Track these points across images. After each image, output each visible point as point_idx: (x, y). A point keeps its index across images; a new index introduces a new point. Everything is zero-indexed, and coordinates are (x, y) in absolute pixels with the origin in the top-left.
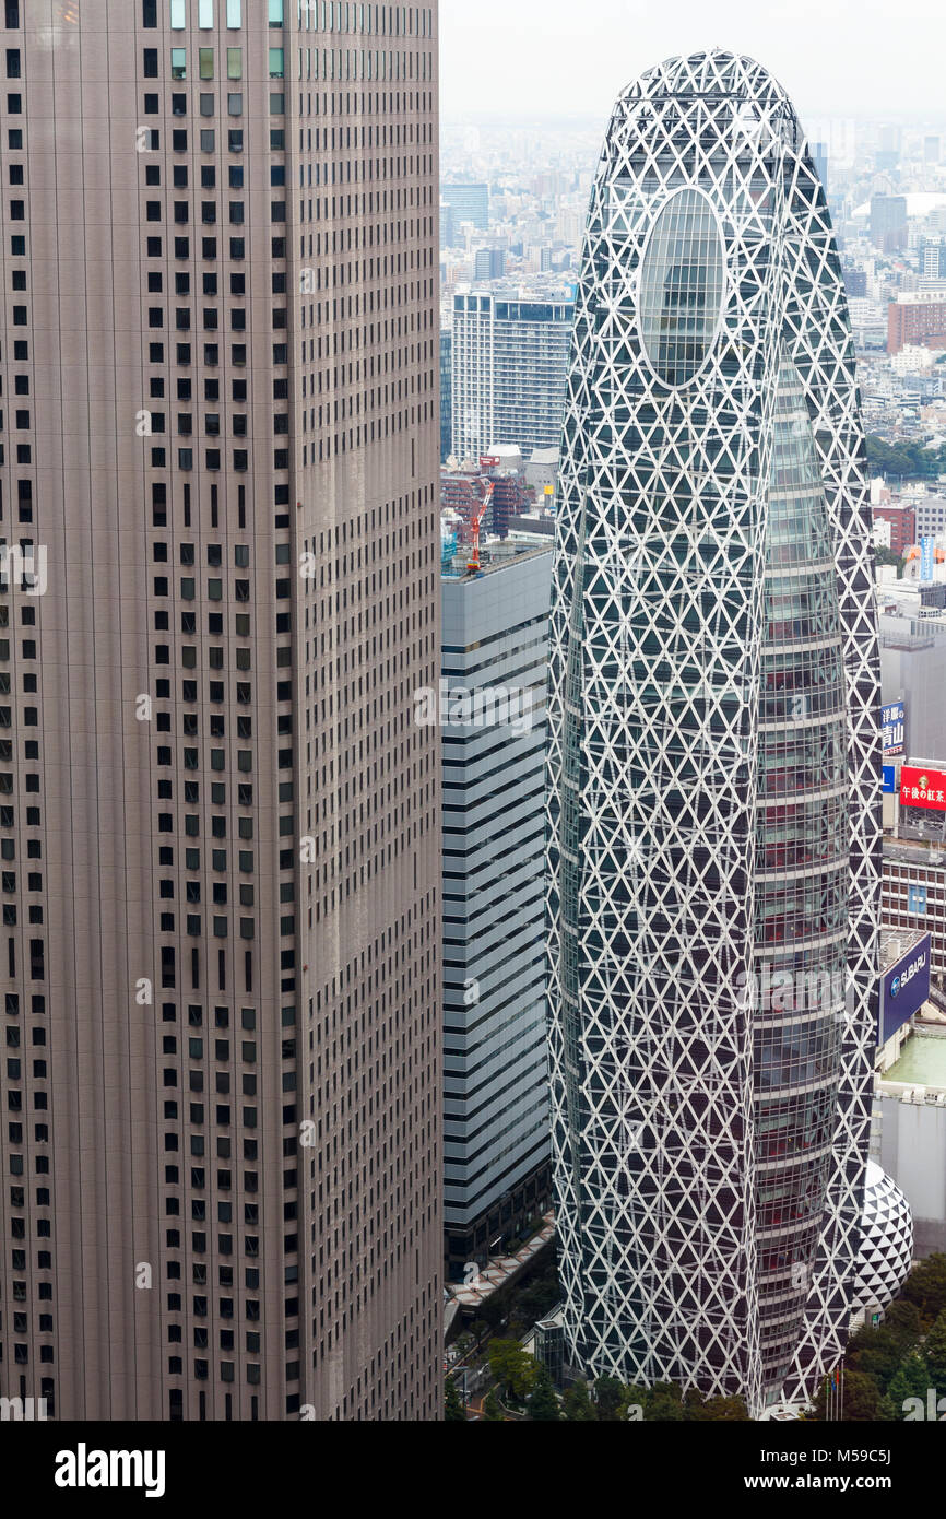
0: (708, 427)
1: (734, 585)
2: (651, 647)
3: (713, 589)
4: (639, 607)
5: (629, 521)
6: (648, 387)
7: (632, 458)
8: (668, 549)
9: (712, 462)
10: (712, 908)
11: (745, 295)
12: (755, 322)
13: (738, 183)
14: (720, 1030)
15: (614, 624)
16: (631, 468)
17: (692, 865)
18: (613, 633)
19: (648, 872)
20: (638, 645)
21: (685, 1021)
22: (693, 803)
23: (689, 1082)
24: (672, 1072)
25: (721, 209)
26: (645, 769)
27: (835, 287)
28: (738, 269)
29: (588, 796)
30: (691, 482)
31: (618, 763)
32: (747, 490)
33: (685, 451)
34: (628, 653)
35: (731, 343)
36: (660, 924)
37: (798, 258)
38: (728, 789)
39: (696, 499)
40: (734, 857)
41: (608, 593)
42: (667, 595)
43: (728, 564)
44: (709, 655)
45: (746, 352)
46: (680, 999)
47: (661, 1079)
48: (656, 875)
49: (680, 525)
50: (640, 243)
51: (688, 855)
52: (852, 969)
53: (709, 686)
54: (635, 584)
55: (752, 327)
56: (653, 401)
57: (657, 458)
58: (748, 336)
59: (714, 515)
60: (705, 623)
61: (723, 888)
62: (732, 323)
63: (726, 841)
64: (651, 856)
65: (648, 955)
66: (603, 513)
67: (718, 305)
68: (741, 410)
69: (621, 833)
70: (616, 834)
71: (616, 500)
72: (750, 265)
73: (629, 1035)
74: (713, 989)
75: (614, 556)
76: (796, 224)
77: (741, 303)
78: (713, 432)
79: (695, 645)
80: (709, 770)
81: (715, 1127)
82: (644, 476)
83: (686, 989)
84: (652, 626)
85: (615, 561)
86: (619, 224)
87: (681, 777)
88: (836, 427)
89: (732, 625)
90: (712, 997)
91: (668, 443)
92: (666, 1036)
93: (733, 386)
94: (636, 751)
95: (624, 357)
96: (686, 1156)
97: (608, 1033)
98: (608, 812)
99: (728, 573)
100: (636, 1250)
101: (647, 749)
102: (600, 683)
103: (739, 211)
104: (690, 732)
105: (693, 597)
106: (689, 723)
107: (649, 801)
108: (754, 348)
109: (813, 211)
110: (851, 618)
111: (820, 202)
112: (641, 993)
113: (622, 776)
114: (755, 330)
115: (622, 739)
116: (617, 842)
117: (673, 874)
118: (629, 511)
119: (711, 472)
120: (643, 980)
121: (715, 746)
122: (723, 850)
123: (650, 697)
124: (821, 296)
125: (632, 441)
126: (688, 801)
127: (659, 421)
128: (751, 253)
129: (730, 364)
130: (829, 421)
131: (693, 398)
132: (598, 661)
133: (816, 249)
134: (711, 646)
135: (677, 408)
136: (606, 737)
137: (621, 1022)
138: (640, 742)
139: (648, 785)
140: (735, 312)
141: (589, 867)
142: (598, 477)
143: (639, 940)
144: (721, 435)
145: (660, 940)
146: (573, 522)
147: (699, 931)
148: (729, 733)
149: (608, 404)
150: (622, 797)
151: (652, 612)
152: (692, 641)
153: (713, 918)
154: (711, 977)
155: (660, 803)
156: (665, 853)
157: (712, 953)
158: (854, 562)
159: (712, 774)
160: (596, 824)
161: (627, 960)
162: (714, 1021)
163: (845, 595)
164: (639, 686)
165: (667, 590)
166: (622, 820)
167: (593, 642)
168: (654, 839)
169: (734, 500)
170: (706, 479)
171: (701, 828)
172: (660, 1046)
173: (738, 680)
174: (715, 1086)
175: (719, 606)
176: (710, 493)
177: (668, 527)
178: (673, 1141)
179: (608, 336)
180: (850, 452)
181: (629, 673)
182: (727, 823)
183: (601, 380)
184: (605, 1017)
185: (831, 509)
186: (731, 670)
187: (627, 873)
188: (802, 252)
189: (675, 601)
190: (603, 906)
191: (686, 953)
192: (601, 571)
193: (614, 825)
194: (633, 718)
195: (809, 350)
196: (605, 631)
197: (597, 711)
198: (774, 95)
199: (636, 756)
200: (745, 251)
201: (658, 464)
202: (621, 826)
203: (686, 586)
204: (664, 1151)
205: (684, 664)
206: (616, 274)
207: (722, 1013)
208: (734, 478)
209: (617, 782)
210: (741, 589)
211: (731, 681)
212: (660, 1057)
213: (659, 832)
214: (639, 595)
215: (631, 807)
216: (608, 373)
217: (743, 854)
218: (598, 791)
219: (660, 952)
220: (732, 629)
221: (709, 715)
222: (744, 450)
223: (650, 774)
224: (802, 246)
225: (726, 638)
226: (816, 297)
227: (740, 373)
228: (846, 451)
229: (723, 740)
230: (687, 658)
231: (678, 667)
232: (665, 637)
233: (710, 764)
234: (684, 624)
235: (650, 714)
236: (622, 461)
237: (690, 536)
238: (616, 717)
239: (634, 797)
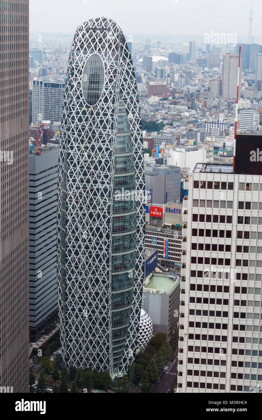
0: (100, 116)
1: (107, 158)
2: (85, 174)
3: (101, 159)
4: (82, 164)
5: (79, 141)
6: (84, 106)
7: (80, 124)
8: (89, 149)
9: (101, 126)
10: (101, 243)
11: (110, 82)
12: (113, 89)
13: (108, 53)
14: (103, 275)
15: (75, 168)
16: (80, 127)
17: (95, 232)
18: (75, 171)
20: (82, 174)
21: (93, 273)
22: (96, 215)
23: (94, 289)
24: (90, 286)
25: (104, 59)
26: (83, 206)
27: (134, 80)
28: (108, 75)
29: (68, 213)
30: (96, 131)
31: (76, 205)
32: (110, 133)
33: (94, 123)
34: (79, 176)
35: (106, 94)
36: (87, 247)
37: (124, 72)
38: (105, 212)
39: (97, 135)
40: (107, 230)
41: (74, 160)
42: (89, 161)
43: (105, 153)
44: (100, 177)
45: (110, 97)
46: (92, 267)
47: (87, 288)
49: (93, 142)
50: (83, 68)
51: (94, 229)
52: (137, 259)
53: (100, 185)
54: (81, 158)
55: (112, 90)
56: (86, 109)
57: (87, 124)
58: (111, 93)
59: (102, 140)
60: (99, 168)
61: (103, 238)
62: (107, 89)
63: (104, 225)
64: (85, 229)
65: (84, 255)
66: (72, 139)
67: (103, 84)
68: (109, 112)
69: (77, 223)
70: (75, 224)
71: (76, 135)
72: (111, 74)
73: (79, 276)
74: (101, 264)
75: (75, 150)
76: (124, 63)
77: (109, 84)
78: (101, 118)
80: (100, 207)
81: (101, 300)
82: (83, 129)
83: (94, 264)
84: (85, 169)
85: (76, 152)
86: (77, 62)
87: (93, 209)
88: (134, 117)
89: (106, 169)
90: (101, 266)
91: (90, 120)
92: (88, 277)
93: (107, 106)
95: (78, 98)
96: (94, 308)
97: (73, 276)
98: (74, 218)
99: (105, 155)
100: (80, 333)
101: (84, 201)
102: (71, 184)
103: (109, 60)
104: (95, 197)
105: (96, 161)
106: (95, 194)
107: (84, 215)
108: (112, 96)
109: (128, 60)
110: (137, 167)
111: (130, 58)
112: (82, 265)
113: (77, 208)
115: (77, 198)
116: (76, 226)
117: (90, 234)
118: (79, 138)
119: (101, 128)
120: (82, 262)
121: (102, 201)
122: (104, 228)
123: (85, 188)
124: (130, 82)
125: (80, 120)
126: (94, 215)
127: (87, 115)
128: (112, 71)
129: (106, 100)
130: (132, 115)
131: (96, 109)
132: (71, 178)
133: (129, 70)
134: (101, 174)
135: (92, 111)
136: (73, 198)
137: (77, 273)
138: (82, 199)
139: (84, 211)
140: (107, 86)
141: (68, 232)
142: (71, 129)
143: (81, 251)
144: (104, 119)
145: (87, 251)
146: (64, 141)
147: (97, 249)
148: (105, 197)
149: (74, 110)
150: (77, 214)
151: (85, 165)
152: (96, 173)
153: (101, 245)
154: (100, 261)
155: (87, 215)
156: (88, 229)
157: (101, 255)
158: (138, 152)
159: (101, 208)
160: (70, 221)
161: (78, 257)
162: (101, 273)
163: (136, 161)
164: (82, 185)
165: (89, 159)
166: (77, 220)
167: (70, 173)
168: (85, 225)
169: (107, 136)
170: (100, 130)
171: (98, 222)
172: (87, 279)
173: (108, 183)
174: (101, 290)
175: (103, 163)
176: (101, 134)
177: (90, 143)
178: (90, 304)
179: (74, 92)
180: (137, 124)
181: (79, 181)
182: (105, 221)
183: (72, 104)
184: (72, 272)
185: (132, 139)
186: (106, 180)
188: (125, 71)
189: (91, 162)
190: (72, 242)
191: (94, 255)
192: (72, 154)
193: (75, 221)
194: (80, 193)
195: (127, 97)
196: (73, 170)
197: (71, 191)
198: (118, 30)
199: (81, 203)
200: (110, 70)
201: (87, 126)
203: (94, 158)
204: (88, 307)
205: (94, 179)
206: (76, 76)
207: (103, 271)
208: (107, 130)
209: (76, 210)
210: (109, 159)
211: (106, 183)
212: (87, 282)
213: (87, 223)
214: (82, 161)
215: (80, 216)
216: (74, 102)
217: (109, 229)
218: (71, 212)
219: (87, 255)
220: (106, 170)
221: (100, 192)
222: (109, 123)
223: (84, 208)
224: (125, 69)
225: (105, 172)
226: (129, 83)
227: (108, 103)
228: (136, 123)
229: (104, 199)
230: (94, 177)
231: (92, 180)
232: (89, 172)
233: (100, 205)
234: (94, 168)
235: (85, 192)
236: (77, 125)
237: (95, 145)
238: (76, 193)
239: (80, 214)
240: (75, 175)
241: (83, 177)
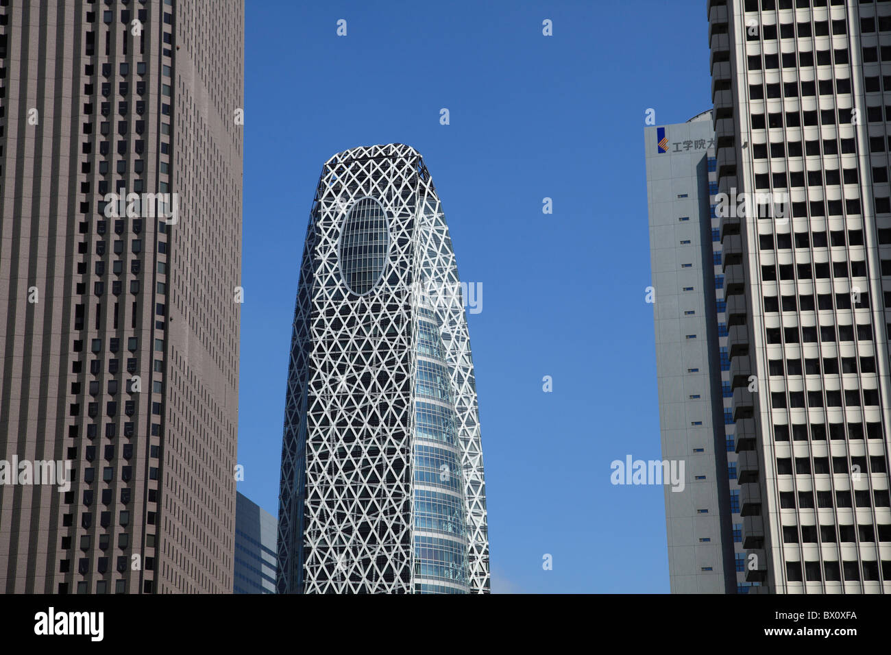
0: (382, 313)
1: (399, 396)
2: (349, 438)
3: (387, 400)
4: (342, 416)
5: (335, 369)
6: (346, 297)
7: (336, 335)
8: (359, 381)
9: (384, 331)
11: (400, 245)
12: (407, 257)
13: (395, 193)
15: (327, 428)
16: (336, 340)
17: (376, 567)
18: (325, 434)
19: (347, 577)
20: (341, 438)
22: (376, 529)
25: (386, 205)
26: (346, 511)
27: (450, 256)
28: (396, 233)
29: (310, 533)
30: (372, 343)
31: (329, 510)
32: (405, 344)
33: (368, 327)
34: (335, 443)
35: (394, 268)
37: (429, 238)
38: (398, 517)
39: (375, 351)
40: (402, 559)
41: (323, 410)
42: (358, 407)
43: (395, 385)
44: (385, 439)
45: (403, 271)
48: (353, 578)
49: (366, 367)
50: (340, 226)
51: (373, 562)
53: (385, 456)
54: (339, 403)
55: (406, 259)
56: (349, 303)
57: (351, 333)
58: (403, 264)
59: (386, 359)
60: (382, 420)
61: (396, 580)
62: (394, 259)
63: (397, 549)
64: (350, 566)
66: (319, 366)
67: (385, 252)
68: (400, 302)
69: (330, 554)
70: (327, 555)
71: (327, 358)
72: (403, 230)
75: (326, 389)
76: (427, 221)
77: (399, 248)
78: (384, 315)
79: (376, 433)
80: (386, 507)
82: (344, 343)
84: (350, 426)
85: (327, 393)
86: (328, 218)
87: (368, 514)
88: (453, 332)
89: (398, 419)
91: (358, 324)
93: (395, 290)
94: (340, 501)
95: (331, 283)
98: (323, 541)
99: (395, 390)
101: (347, 499)
102: (318, 463)
103: (396, 205)
104: (373, 485)
105: (374, 406)
106: (374, 480)
107: (348, 531)
108: (407, 270)
109: (436, 215)
110: (465, 442)
111: (440, 210)
113: (331, 517)
114: (407, 261)
115: (331, 495)
116: (329, 560)
117: (364, 575)
118: (335, 363)
119: (384, 337)
121: (390, 492)
122: (396, 555)
123: (349, 467)
124: (442, 260)
125: (337, 325)
126: (373, 528)
127: (352, 313)
128: (403, 224)
130: (449, 328)
131: (372, 300)
132: (316, 450)
133: (439, 235)
134: (386, 432)
135: (363, 305)
136: (321, 496)
138: (342, 496)
140: (396, 253)
141: (310, 579)
142: (316, 347)
144: (390, 316)
148: (398, 482)
149: (322, 308)
150: (331, 530)
151: (350, 418)
152: (374, 431)
155: (356, 531)
156: (359, 562)
158: (466, 409)
159: (388, 508)
160: (314, 550)
164: (342, 462)
165: (358, 404)
166: (331, 546)
167: (313, 440)
168: (352, 554)
169: (398, 350)
170: (381, 340)
171: (381, 543)
173: (402, 450)
175: (391, 409)
176: (384, 346)
177: (358, 369)
179: (321, 273)
180: (461, 348)
181: (336, 455)
182: (398, 538)
183: (317, 296)
185: (452, 378)
186: (398, 445)
187: (334, 579)
188: (430, 235)
189: (364, 410)
192: (318, 398)
193: (326, 549)
194: (339, 482)
196: (321, 432)
197: (316, 480)
199: (340, 504)
200: (400, 223)
201: (352, 336)
202: (331, 549)
203: (370, 401)
205: (370, 445)
206: (326, 242)
208: (398, 338)
209: (328, 522)
210: (403, 398)
211: (398, 451)
213: (355, 549)
214: (342, 409)
215: (337, 537)
216: (322, 292)
217: (408, 556)
218: (316, 529)
220: (399, 421)
221: (385, 473)
222: (403, 323)
223: (348, 516)
224: (431, 232)
225: (395, 427)
226: (439, 260)
227: (399, 283)
228: (459, 346)
229: (395, 487)
230: (371, 442)
231: (365, 447)
232: (357, 431)
233: (387, 503)
234: (369, 423)
235: (349, 478)
236: (331, 337)
237: (372, 373)
238: (327, 482)
239: (339, 530)
240: (325, 442)
241: (345, 445)
